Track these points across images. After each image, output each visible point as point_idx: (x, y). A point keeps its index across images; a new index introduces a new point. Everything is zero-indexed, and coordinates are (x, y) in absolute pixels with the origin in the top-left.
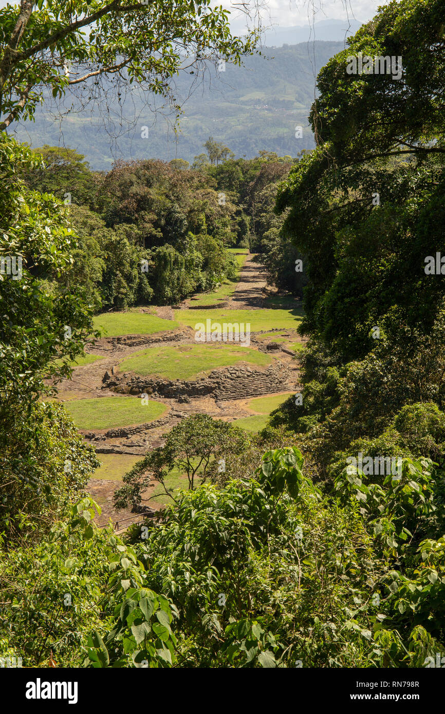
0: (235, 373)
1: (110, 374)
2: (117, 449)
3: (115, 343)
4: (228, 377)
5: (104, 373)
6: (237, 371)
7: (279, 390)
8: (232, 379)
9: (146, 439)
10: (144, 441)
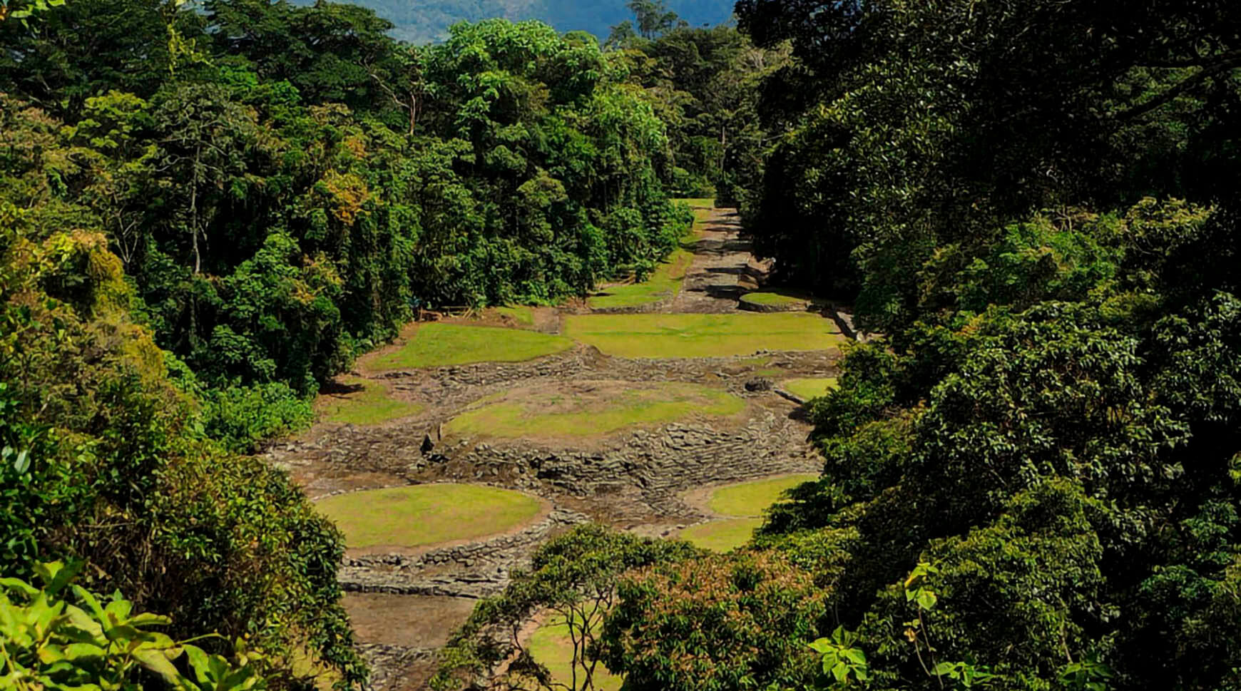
0: (682, 438)
1: (433, 438)
2: (445, 587)
3: (446, 379)
4: (667, 445)
5: (423, 439)
6: (686, 432)
7: (767, 471)
8: (675, 449)
9: (503, 567)
10: (499, 571)
